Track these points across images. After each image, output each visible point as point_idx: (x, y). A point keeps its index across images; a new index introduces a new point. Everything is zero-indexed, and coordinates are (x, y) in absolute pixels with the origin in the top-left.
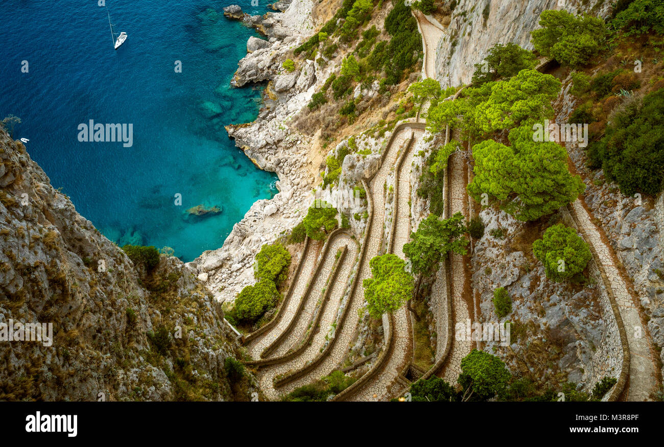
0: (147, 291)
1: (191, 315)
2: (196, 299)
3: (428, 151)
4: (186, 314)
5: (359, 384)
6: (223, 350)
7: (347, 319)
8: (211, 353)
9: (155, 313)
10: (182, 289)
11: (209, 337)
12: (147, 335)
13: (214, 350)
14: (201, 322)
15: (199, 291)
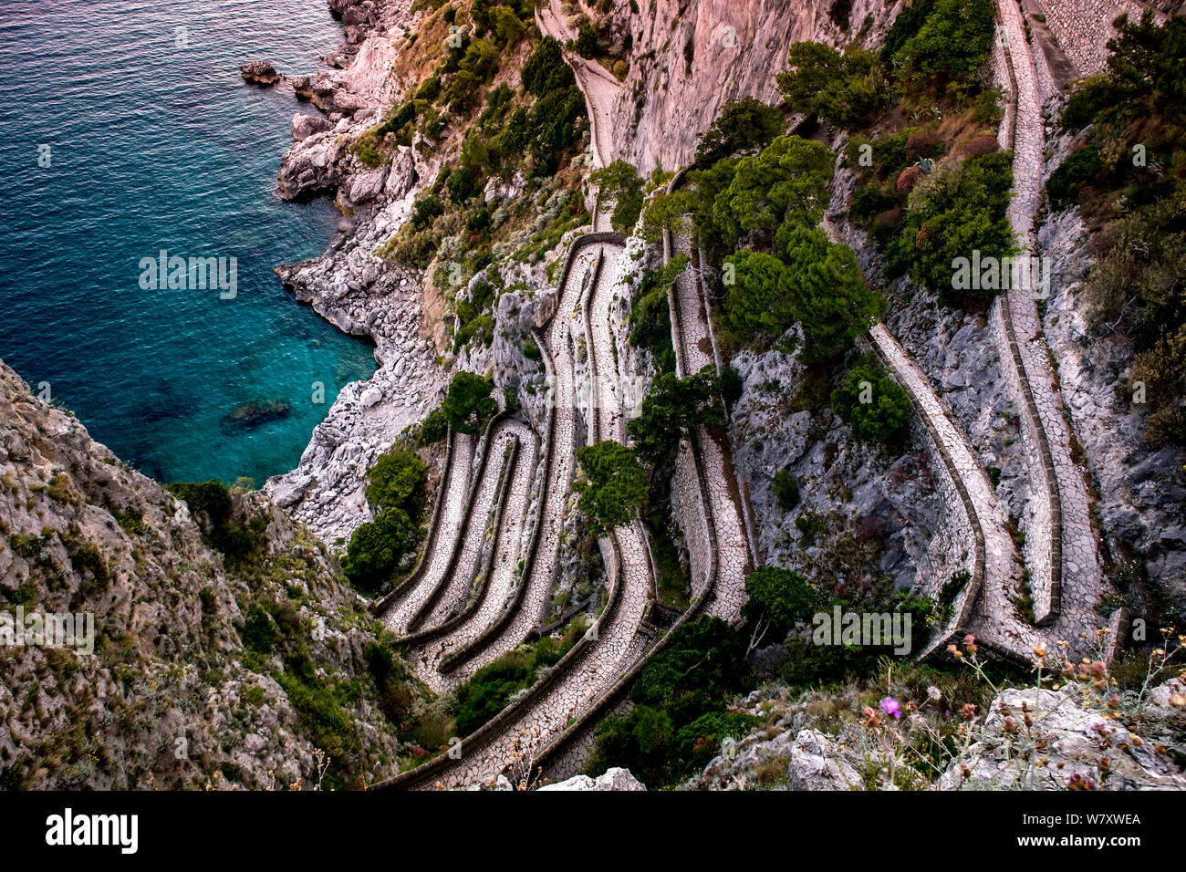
0: (219, 554)
1: (297, 582)
2: (300, 554)
3: (637, 275)
4: (289, 581)
6: (357, 628)
7: (539, 550)
8: (340, 636)
9: (239, 588)
10: (275, 542)
11: (332, 613)
12: (234, 625)
13: (344, 631)
14: (315, 590)
15: (301, 540)
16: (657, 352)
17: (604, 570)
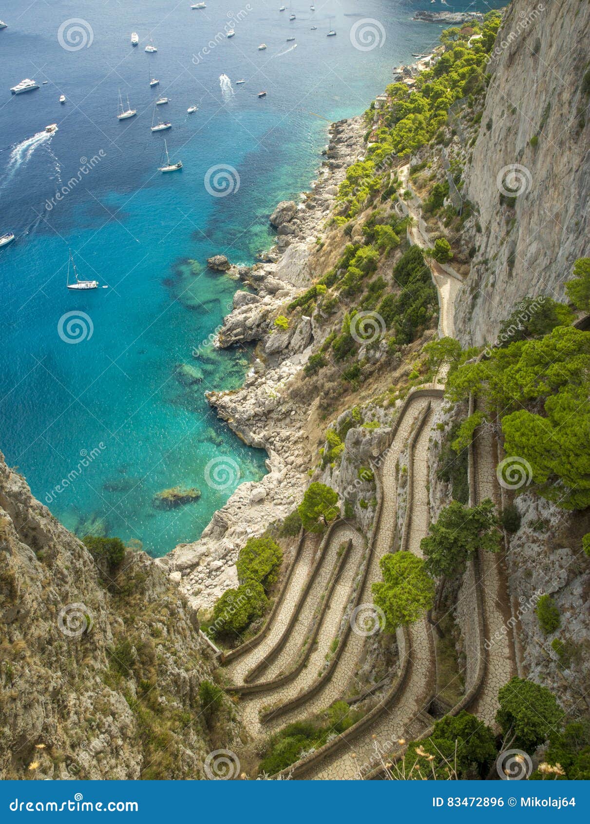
0: (108, 594)
1: (160, 625)
2: (167, 605)
3: (448, 424)
4: (154, 624)
9: (116, 622)
11: (181, 654)
12: (107, 649)
14: (172, 634)
15: (170, 595)
16: (455, 485)
17: (398, 659)
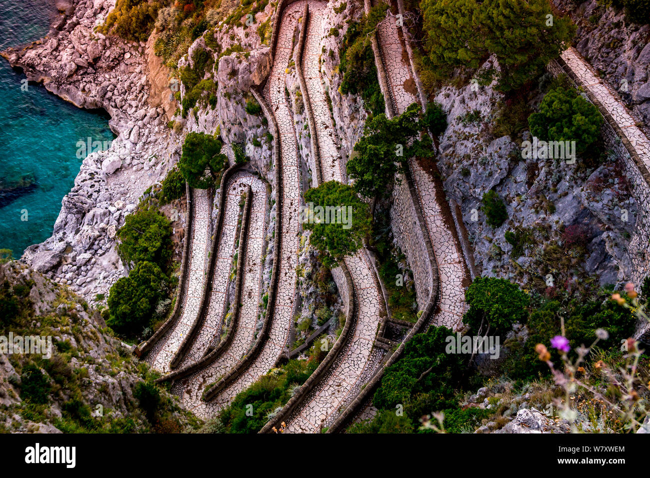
1: (65, 338)
2: (65, 312)
3: (342, 27)
4: (57, 338)
5: (327, 364)
6: (125, 371)
7: (280, 285)
8: (111, 380)
10: (40, 304)
11: (100, 360)
12: (11, 382)
13: (113, 375)
14: (82, 342)
15: (63, 300)
16: (367, 97)
17: (339, 296)
